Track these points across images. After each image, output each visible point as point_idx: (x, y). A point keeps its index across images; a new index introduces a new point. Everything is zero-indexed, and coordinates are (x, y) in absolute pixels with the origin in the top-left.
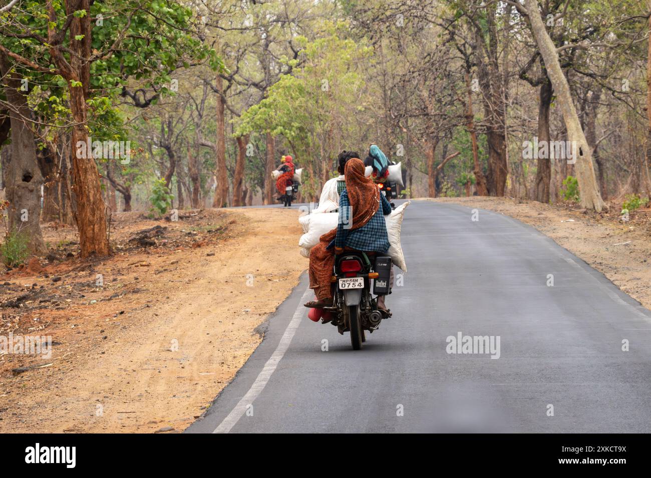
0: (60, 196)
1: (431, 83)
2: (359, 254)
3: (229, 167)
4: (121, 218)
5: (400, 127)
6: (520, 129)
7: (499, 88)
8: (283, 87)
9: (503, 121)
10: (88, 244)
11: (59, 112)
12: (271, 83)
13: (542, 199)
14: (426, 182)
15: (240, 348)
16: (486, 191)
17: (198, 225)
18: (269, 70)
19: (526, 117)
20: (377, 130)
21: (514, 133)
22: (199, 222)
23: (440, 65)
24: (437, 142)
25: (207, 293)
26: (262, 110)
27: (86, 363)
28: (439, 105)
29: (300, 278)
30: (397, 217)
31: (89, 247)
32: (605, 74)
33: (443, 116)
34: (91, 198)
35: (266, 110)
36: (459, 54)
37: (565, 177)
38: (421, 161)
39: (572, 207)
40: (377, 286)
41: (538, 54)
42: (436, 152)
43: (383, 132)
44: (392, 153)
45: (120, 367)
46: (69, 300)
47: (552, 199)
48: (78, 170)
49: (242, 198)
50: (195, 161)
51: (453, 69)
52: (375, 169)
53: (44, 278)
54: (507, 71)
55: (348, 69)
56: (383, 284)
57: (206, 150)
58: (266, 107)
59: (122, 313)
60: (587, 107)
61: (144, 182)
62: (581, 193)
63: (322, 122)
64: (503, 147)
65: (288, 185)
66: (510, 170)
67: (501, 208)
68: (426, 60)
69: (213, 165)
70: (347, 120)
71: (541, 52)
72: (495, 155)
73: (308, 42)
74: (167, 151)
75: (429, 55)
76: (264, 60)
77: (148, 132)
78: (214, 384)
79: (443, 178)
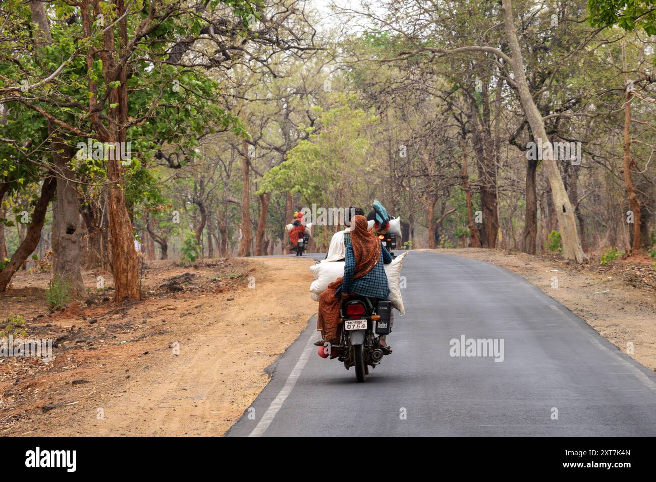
0: (101, 246)
1: (431, 148)
2: (363, 299)
3: (253, 221)
4: (156, 266)
5: (403, 186)
6: (510, 189)
7: (491, 152)
8: (301, 151)
9: (495, 181)
10: (122, 290)
11: (95, 172)
12: (290, 147)
13: (529, 251)
14: (427, 234)
15: (250, 387)
16: (479, 243)
17: (223, 273)
18: (289, 136)
19: (515, 178)
20: (383, 189)
21: (504, 192)
22: (224, 270)
23: (439, 132)
24: (436, 200)
25: (224, 335)
26: (283, 171)
27: (108, 401)
28: (438, 167)
29: (309, 321)
30: (396, 266)
31: (123, 293)
32: (586, 141)
33: (442, 177)
34: (125, 249)
35: (286, 170)
36: (456, 123)
37: (550, 231)
38: (423, 216)
39: (556, 258)
40: (379, 327)
41: (526, 122)
42: (435, 208)
43: (388, 191)
44: (396, 209)
45: (139, 405)
46: (102, 341)
47: (538, 251)
48: (114, 224)
49: (264, 248)
50: (224, 215)
51: (451, 136)
52: (377, 222)
53: (82, 321)
54: (498, 137)
55: (359, 135)
56: (384, 325)
57: (233, 206)
58: (285, 168)
59: (146, 353)
60: (569, 170)
61: (178, 234)
62: (565, 246)
63: (334, 182)
64: (495, 204)
65: (300, 237)
66: (501, 224)
67: (491, 259)
68: (427, 127)
69: (239, 219)
70: (356, 180)
71: (529, 120)
72: (488, 211)
73: (323, 112)
74: (198, 207)
75: (429, 123)
76: (284, 127)
77: (183, 190)
78: (224, 422)
79: (441, 231)
